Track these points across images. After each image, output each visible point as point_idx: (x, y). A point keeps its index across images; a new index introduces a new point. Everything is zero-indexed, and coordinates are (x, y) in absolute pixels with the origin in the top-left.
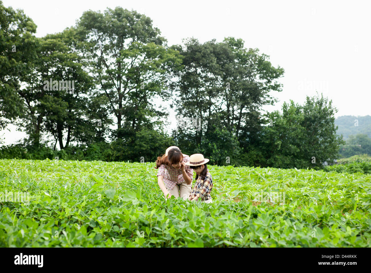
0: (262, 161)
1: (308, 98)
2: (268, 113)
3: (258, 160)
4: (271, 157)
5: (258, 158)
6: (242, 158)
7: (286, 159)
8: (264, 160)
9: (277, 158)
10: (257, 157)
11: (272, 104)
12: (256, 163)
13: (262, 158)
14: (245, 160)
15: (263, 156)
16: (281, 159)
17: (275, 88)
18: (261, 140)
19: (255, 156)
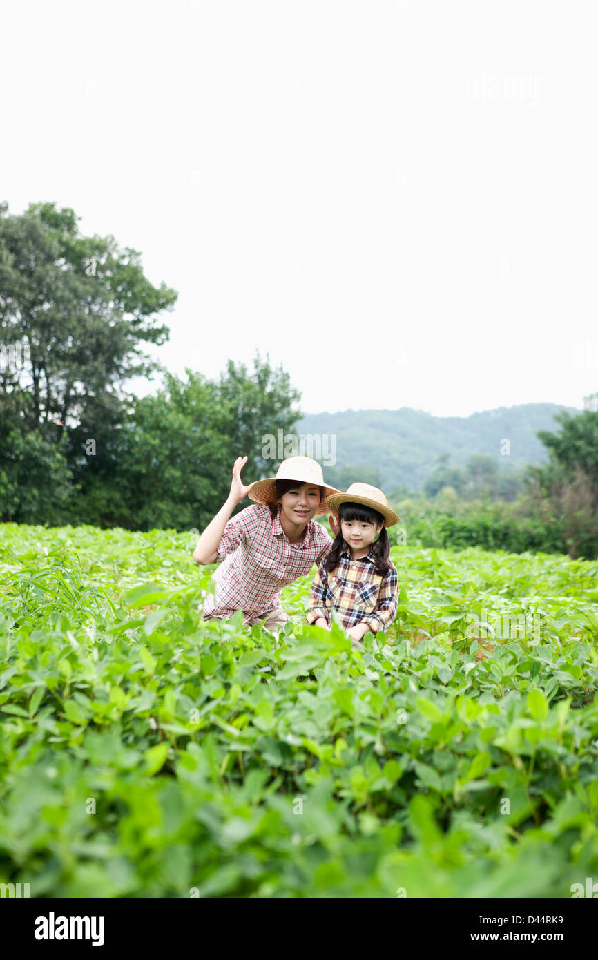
0: (122, 515)
1: (231, 364)
2: (135, 399)
3: (112, 513)
4: (146, 508)
5: (112, 508)
6: (72, 508)
7: (182, 512)
8: (126, 512)
9: (162, 511)
10: (108, 506)
11: (147, 376)
12: (107, 521)
13: (121, 506)
14: (80, 514)
15: (123, 503)
16: (169, 512)
17: (152, 335)
18: (121, 465)
19: (104, 502)
